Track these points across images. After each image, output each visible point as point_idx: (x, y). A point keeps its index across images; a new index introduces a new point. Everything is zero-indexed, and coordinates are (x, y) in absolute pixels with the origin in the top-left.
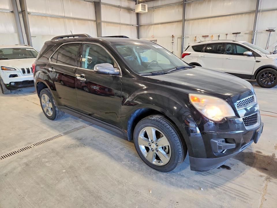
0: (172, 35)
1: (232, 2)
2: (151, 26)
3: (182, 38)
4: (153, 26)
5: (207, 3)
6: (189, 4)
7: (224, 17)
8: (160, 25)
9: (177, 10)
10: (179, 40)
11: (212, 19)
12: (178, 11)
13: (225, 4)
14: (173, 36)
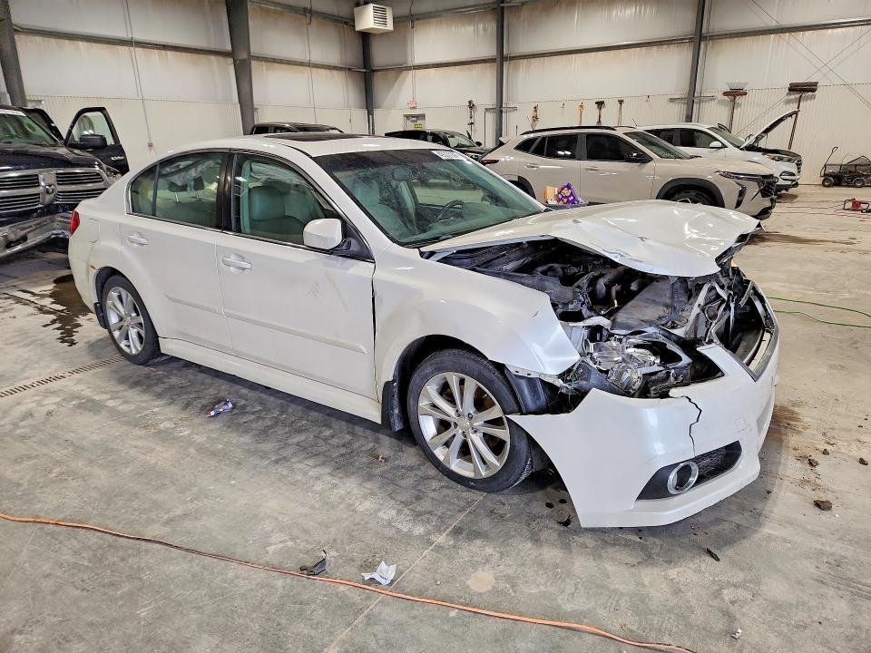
0: (470, 102)
1: (634, 10)
2: (404, 72)
3: (499, 110)
4: (411, 73)
5: (564, 8)
6: (516, 9)
7: (612, 52)
8: (433, 70)
9: (481, 26)
10: (491, 118)
11: (578, 55)
12: (485, 30)
13: (614, 13)
14: (471, 106)
